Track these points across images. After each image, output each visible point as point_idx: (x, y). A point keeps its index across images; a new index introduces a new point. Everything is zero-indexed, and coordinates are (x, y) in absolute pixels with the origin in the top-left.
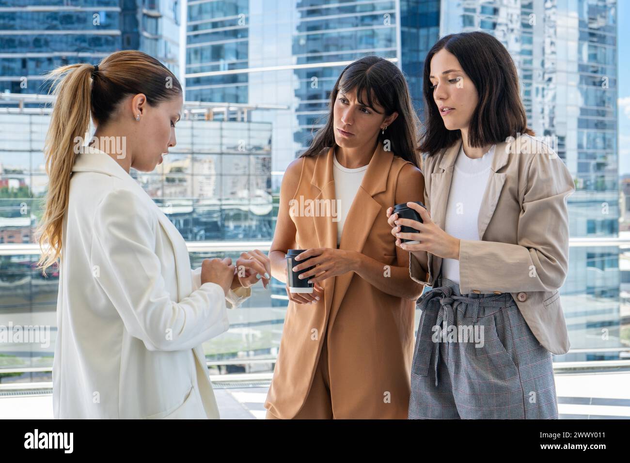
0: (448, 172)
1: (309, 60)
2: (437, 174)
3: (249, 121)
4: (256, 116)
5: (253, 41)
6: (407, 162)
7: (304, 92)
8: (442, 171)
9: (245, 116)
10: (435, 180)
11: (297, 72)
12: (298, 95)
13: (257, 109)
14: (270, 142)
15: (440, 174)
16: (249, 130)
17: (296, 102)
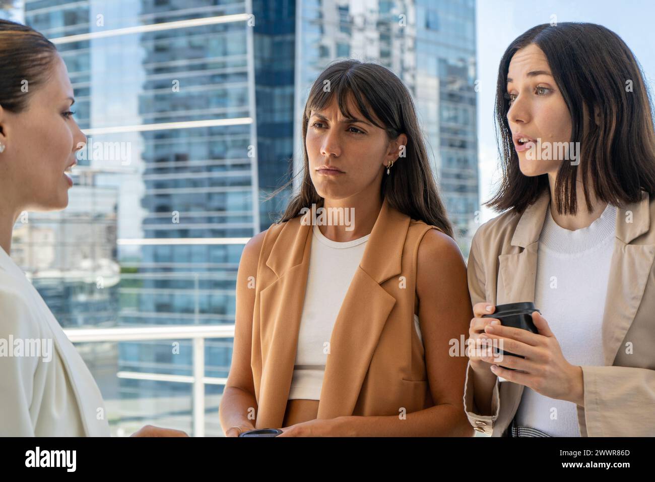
0: (531, 250)
1: (158, 120)
2: (510, 256)
3: (94, 185)
4: (101, 180)
5: (96, 100)
6: (430, 227)
7: (151, 154)
8: (517, 250)
9: (89, 181)
10: (507, 266)
11: (144, 134)
12: (144, 158)
13: (102, 172)
14: (116, 208)
15: (516, 257)
16: (94, 195)
17: (142, 166)
